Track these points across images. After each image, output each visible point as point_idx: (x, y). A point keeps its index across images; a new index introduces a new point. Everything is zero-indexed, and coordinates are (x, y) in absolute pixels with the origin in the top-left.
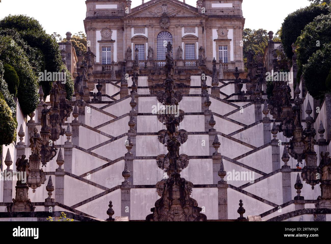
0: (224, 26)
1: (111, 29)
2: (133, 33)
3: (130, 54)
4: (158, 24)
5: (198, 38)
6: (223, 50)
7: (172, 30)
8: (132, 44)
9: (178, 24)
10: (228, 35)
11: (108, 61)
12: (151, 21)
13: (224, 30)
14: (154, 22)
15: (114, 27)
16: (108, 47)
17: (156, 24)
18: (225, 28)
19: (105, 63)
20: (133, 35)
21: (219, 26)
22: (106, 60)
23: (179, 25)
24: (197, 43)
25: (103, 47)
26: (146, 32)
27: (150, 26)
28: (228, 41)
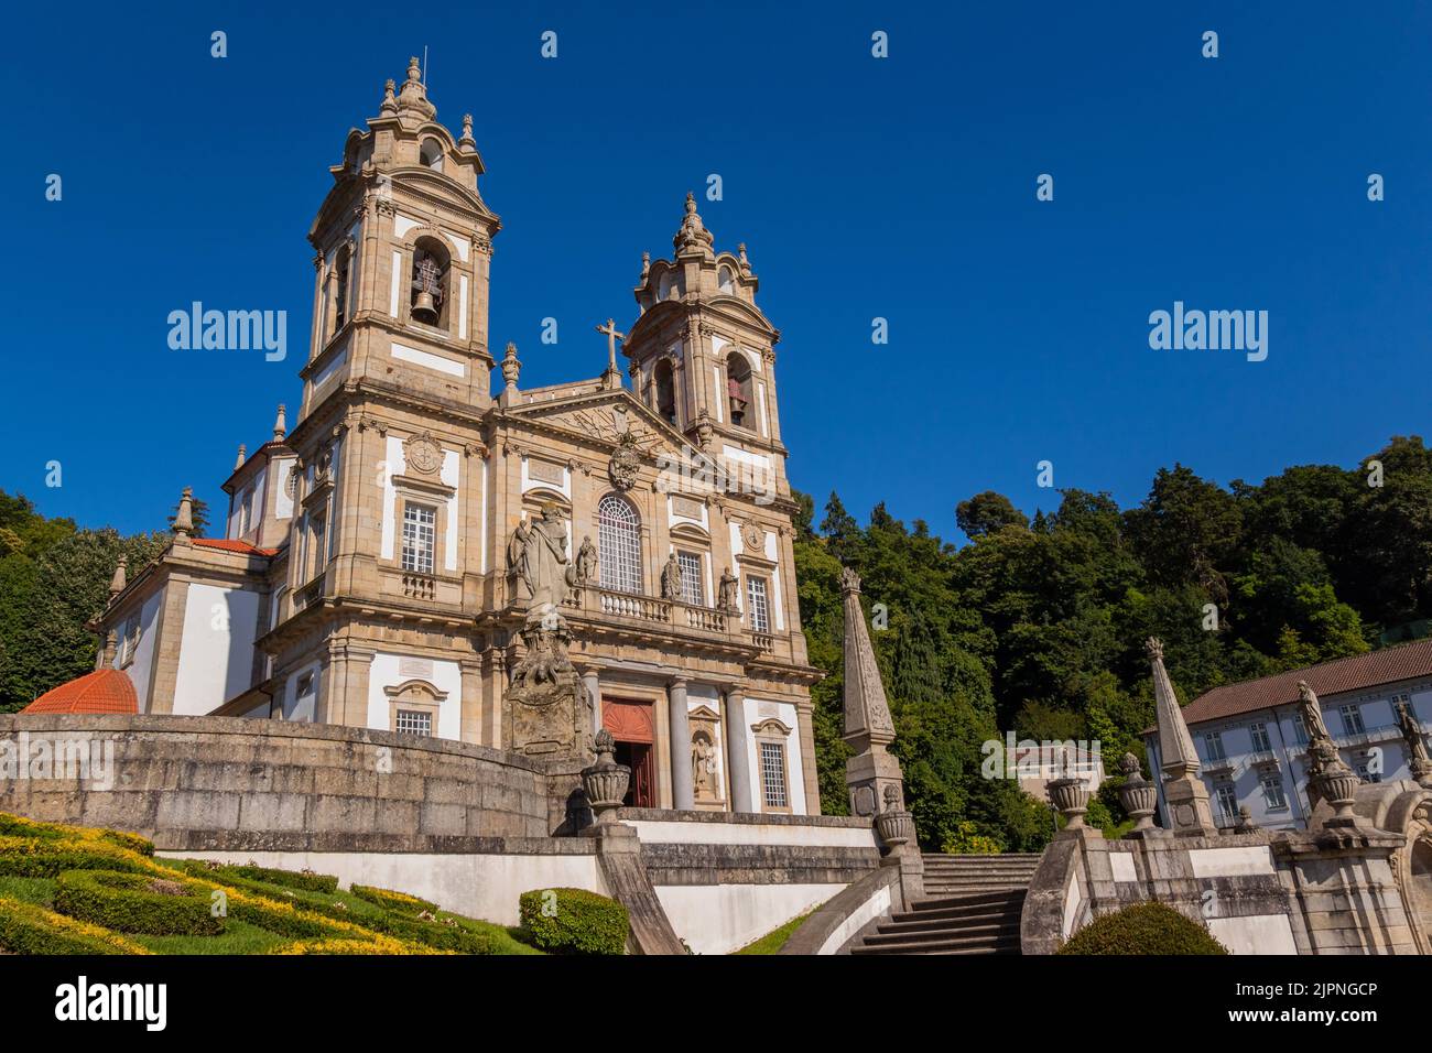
1: (443, 444)
2: (526, 478)
4: (605, 467)
5: (711, 540)
6: (754, 593)
7: (640, 494)
10: (766, 549)
12: (581, 448)
13: (757, 532)
14: (592, 455)
15: (452, 439)
16: (424, 508)
17: (598, 465)
18: (760, 524)
19: (412, 567)
20: (527, 482)
22: (417, 556)
24: (708, 554)
25: (409, 503)
26: (566, 484)
27: (580, 465)
28: (771, 566)
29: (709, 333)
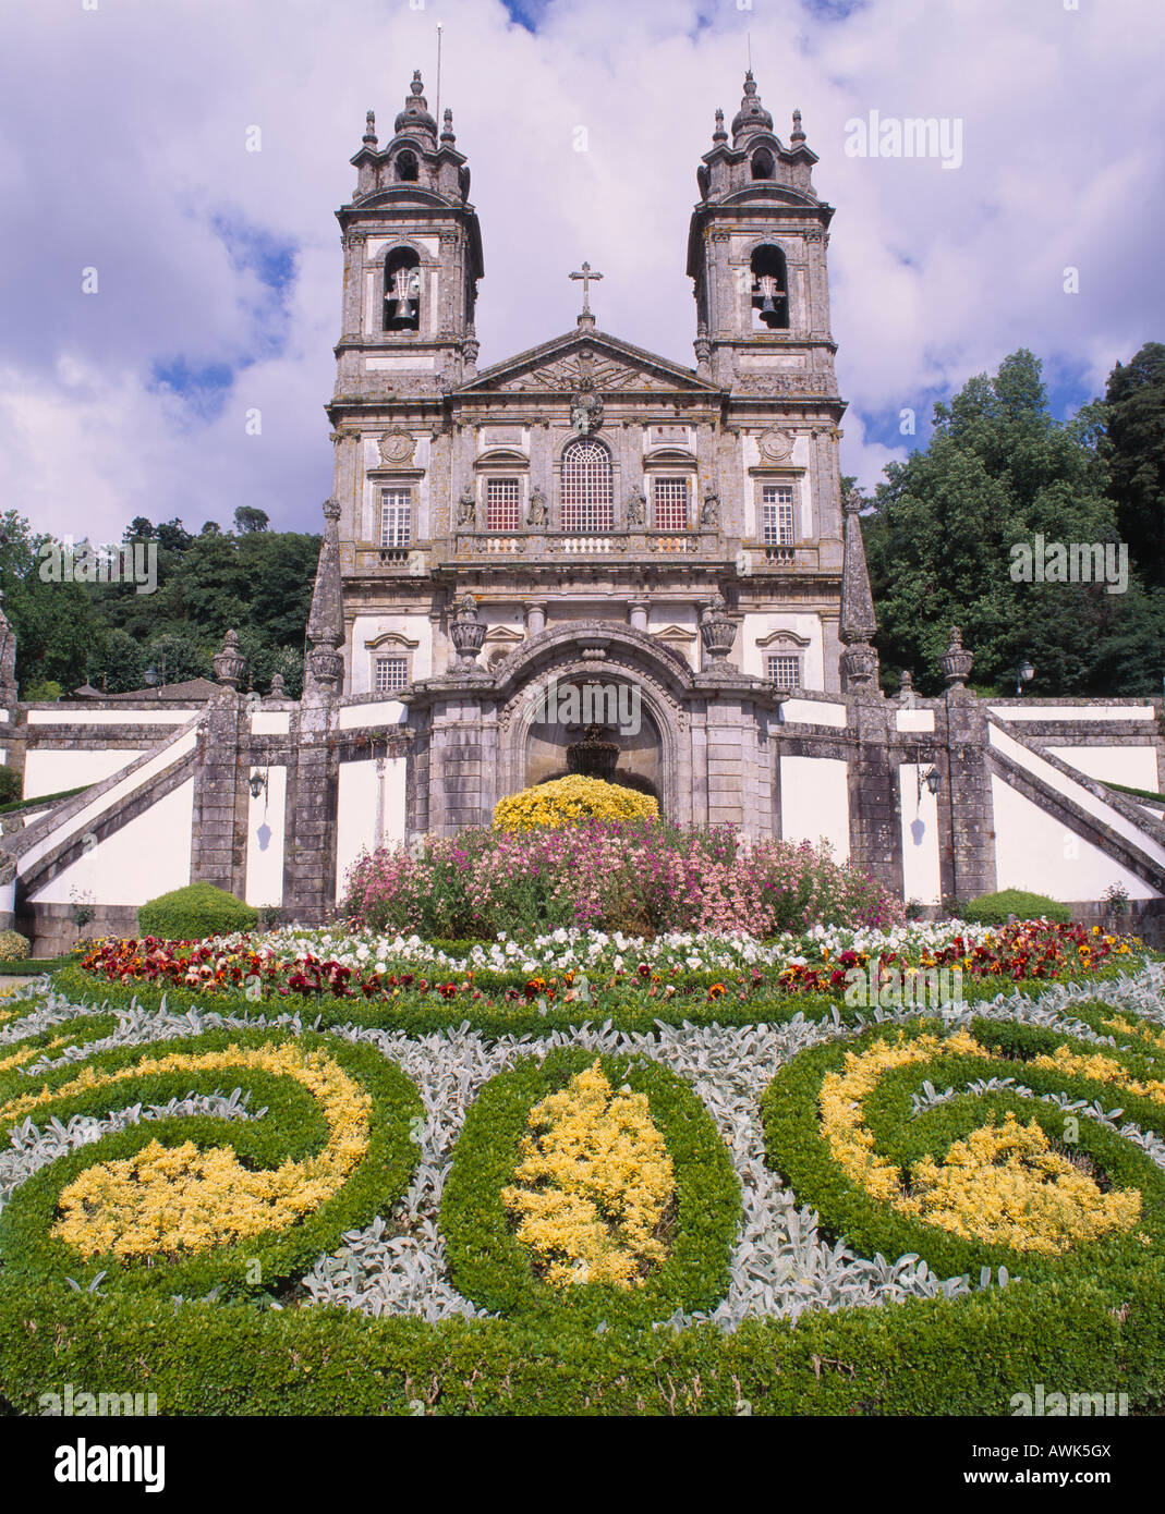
0: (781, 424)
1: (414, 433)
2: (482, 444)
3: (469, 512)
4: (566, 415)
5: (697, 460)
6: (777, 505)
7: (611, 432)
8: (480, 478)
9: (632, 414)
10: (794, 454)
11: (400, 538)
12: (540, 404)
13: (780, 439)
15: (421, 426)
16: (401, 492)
17: (558, 415)
18: (786, 430)
19: (392, 544)
20: (483, 448)
21: (764, 424)
22: (396, 535)
23: (635, 420)
24: (694, 476)
25: (384, 492)
26: (525, 441)
27: (537, 420)
28: (797, 473)
29: (725, 235)
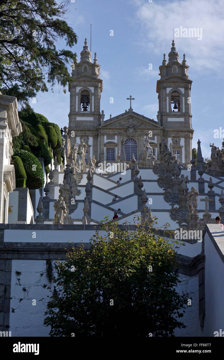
0: (178, 135)
1: (89, 136)
3: (103, 156)
4: (126, 133)
5: (157, 145)
6: (176, 155)
7: (137, 138)
8: (105, 148)
9: (142, 133)
10: (180, 143)
12: (120, 130)
13: (177, 139)
14: (122, 131)
15: (90, 135)
17: (124, 133)
18: (179, 137)
20: (106, 141)
21: (173, 135)
24: (156, 148)
26: (116, 139)
27: (119, 134)
28: (181, 147)
29: (165, 88)
